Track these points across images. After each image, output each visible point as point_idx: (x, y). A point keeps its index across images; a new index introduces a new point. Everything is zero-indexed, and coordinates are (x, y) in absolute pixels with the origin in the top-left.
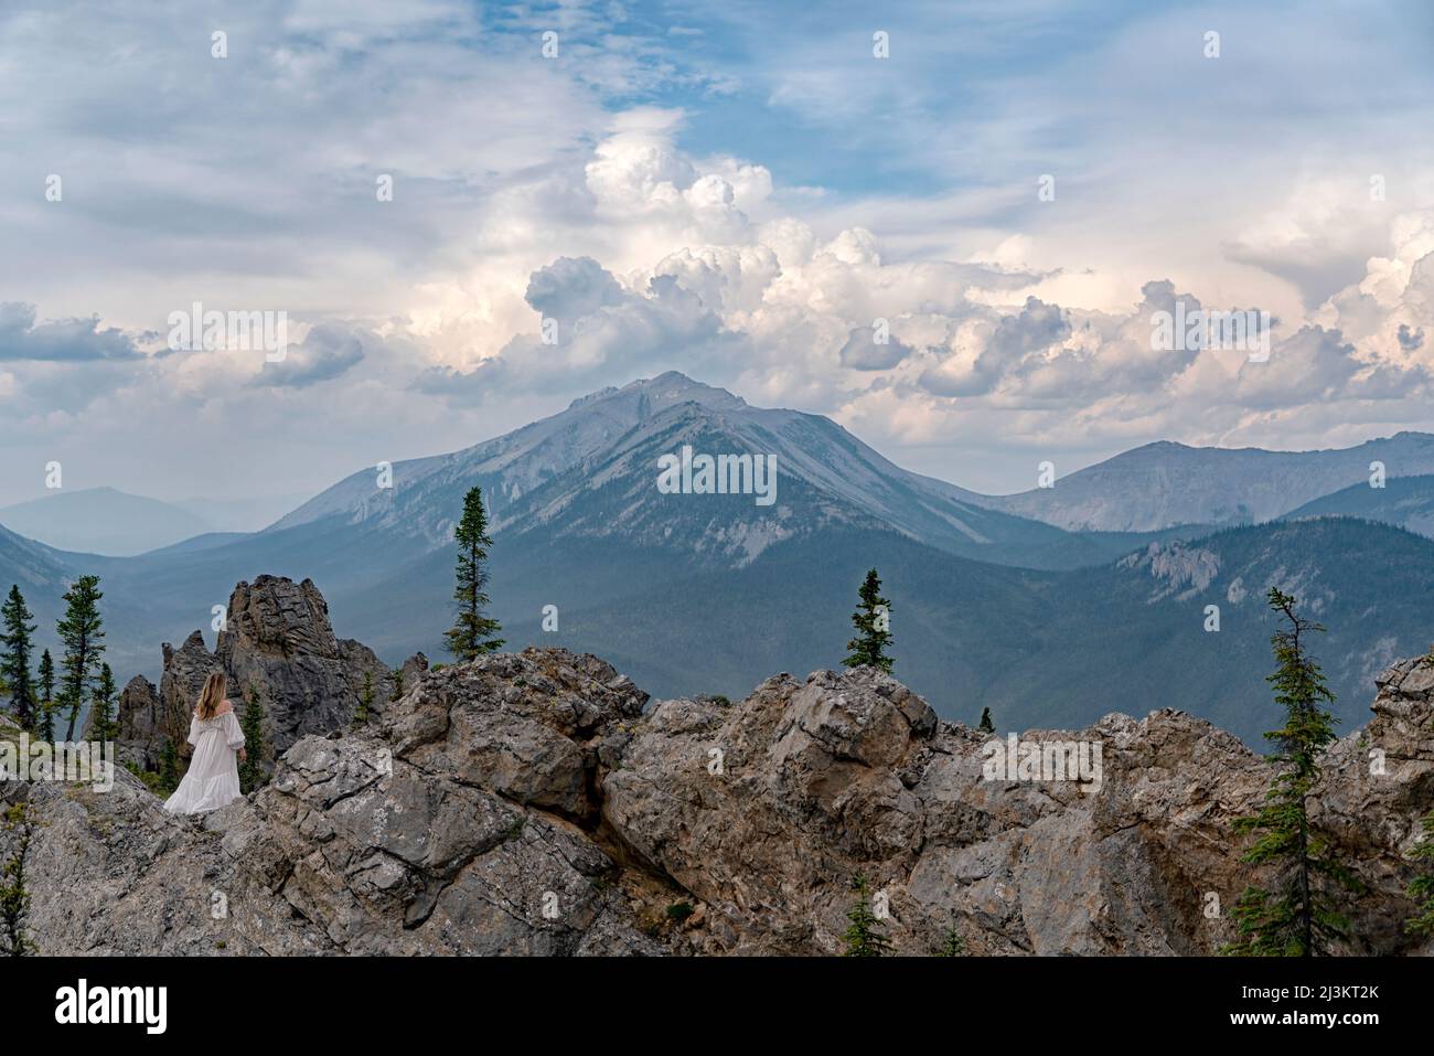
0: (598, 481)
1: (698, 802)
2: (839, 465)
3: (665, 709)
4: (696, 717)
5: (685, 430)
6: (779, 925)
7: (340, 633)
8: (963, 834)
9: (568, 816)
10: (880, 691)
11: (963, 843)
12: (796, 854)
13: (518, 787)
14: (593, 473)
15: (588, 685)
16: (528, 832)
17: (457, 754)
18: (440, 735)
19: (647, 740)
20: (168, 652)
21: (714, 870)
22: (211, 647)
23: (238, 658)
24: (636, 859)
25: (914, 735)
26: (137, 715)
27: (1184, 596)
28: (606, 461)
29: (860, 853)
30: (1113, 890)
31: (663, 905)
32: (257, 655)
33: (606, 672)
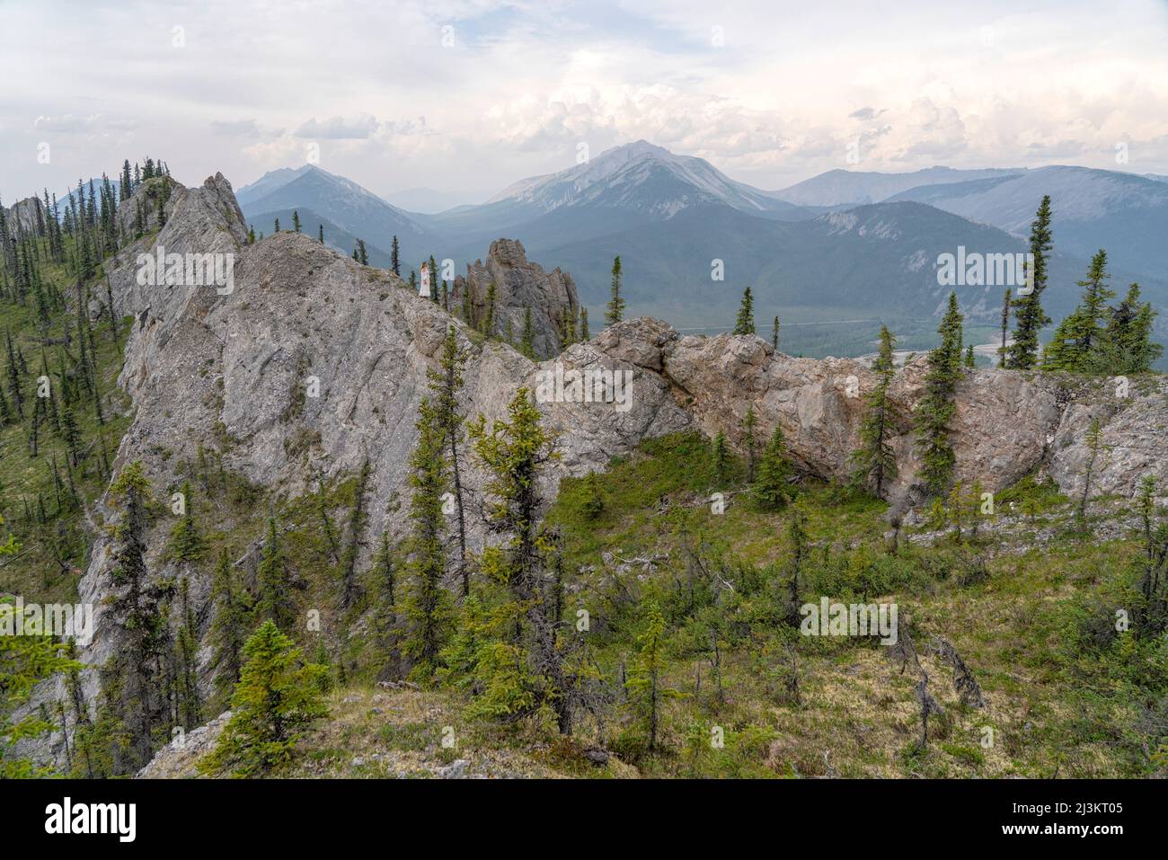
0: (612, 184)
1: (697, 369)
2: (707, 178)
3: (686, 339)
4: (696, 342)
5: (646, 164)
6: (721, 407)
7: (530, 260)
8: (781, 386)
9: (654, 370)
10: (758, 343)
11: (781, 389)
12: (728, 387)
13: (641, 362)
14: (610, 181)
15: (662, 330)
16: (644, 376)
17: (622, 352)
18: (616, 345)
19: (680, 349)
20: (469, 267)
21: (700, 390)
22: (484, 264)
23: (494, 269)
24: (675, 383)
25: (767, 355)
26: (459, 289)
27: (841, 233)
28: (615, 176)
29: (749, 390)
30: (826, 409)
31: (685, 398)
32: (501, 268)
33: (667, 326)
